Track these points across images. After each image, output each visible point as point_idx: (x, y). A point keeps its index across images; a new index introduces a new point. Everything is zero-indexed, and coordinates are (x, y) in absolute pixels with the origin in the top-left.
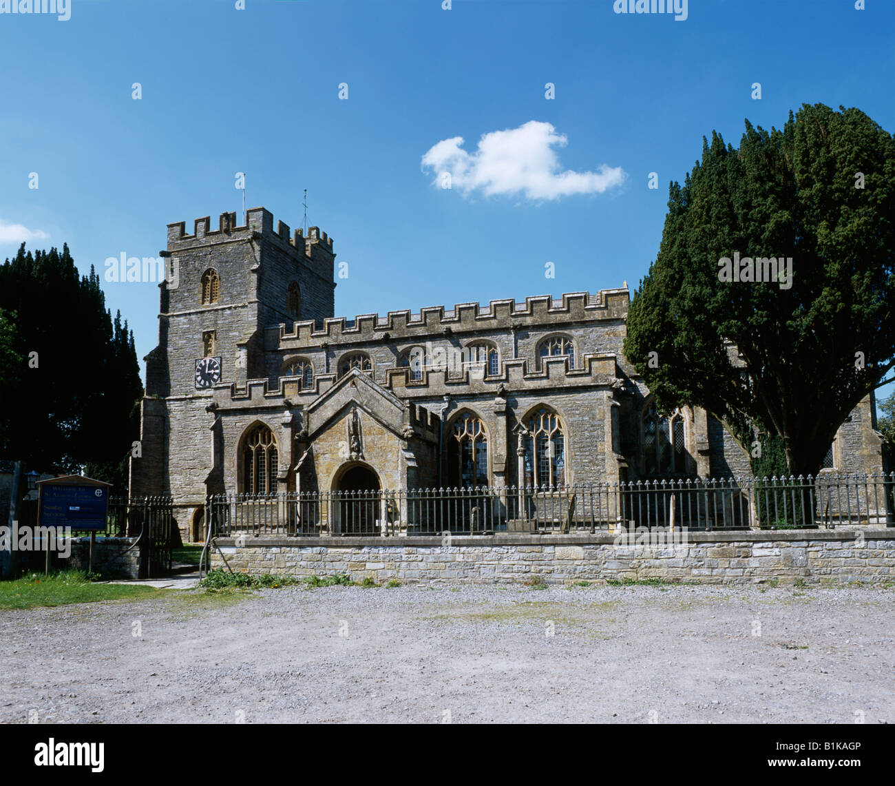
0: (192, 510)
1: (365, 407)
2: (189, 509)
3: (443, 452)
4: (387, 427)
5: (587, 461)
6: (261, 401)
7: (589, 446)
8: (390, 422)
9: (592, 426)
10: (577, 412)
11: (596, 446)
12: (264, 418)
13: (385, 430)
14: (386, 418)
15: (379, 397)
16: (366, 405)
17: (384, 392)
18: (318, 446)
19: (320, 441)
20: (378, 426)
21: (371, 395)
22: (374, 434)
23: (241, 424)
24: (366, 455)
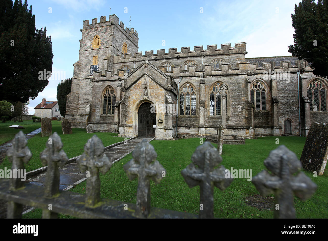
0: (87, 116)
1: (150, 76)
2: (86, 116)
3: (178, 99)
4: (160, 85)
5: (237, 104)
6: (110, 78)
7: (238, 98)
8: (161, 83)
9: (240, 90)
10: (233, 85)
11: (241, 98)
12: (111, 84)
13: (159, 86)
14: (160, 82)
15: (157, 72)
16: (151, 76)
17: (159, 70)
18: (130, 93)
19: (130, 91)
20: (156, 85)
21: (154, 72)
22: (154, 88)
23: (103, 86)
24: (150, 97)
